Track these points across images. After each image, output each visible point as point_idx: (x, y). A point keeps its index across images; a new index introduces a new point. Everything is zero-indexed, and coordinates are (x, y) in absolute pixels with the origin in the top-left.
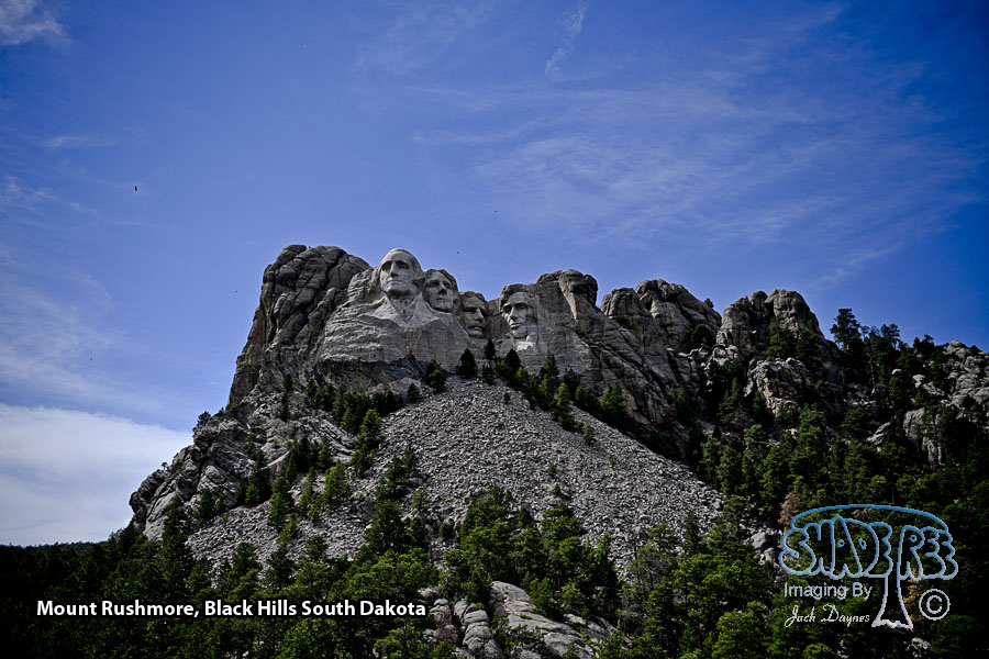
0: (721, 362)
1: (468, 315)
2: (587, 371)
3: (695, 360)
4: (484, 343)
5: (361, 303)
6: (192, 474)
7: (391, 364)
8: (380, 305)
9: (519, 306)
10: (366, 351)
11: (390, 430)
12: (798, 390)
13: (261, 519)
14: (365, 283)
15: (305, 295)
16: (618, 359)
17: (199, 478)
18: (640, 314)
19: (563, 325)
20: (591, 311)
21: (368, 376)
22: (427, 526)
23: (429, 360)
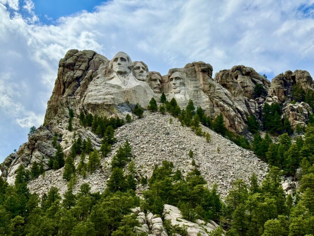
0: (270, 104)
1: (153, 83)
2: (208, 108)
3: (258, 103)
4: (161, 95)
5: (104, 77)
6: (28, 155)
7: (119, 105)
8: (113, 78)
9: (177, 78)
10: (107, 99)
11: (117, 135)
12: (306, 116)
13: (60, 175)
14: (106, 68)
15: (79, 73)
16: (221, 103)
17: (31, 157)
18: (233, 82)
19: (197, 87)
20: (210, 81)
21: (108, 110)
22: (135, 179)
23: (135, 103)
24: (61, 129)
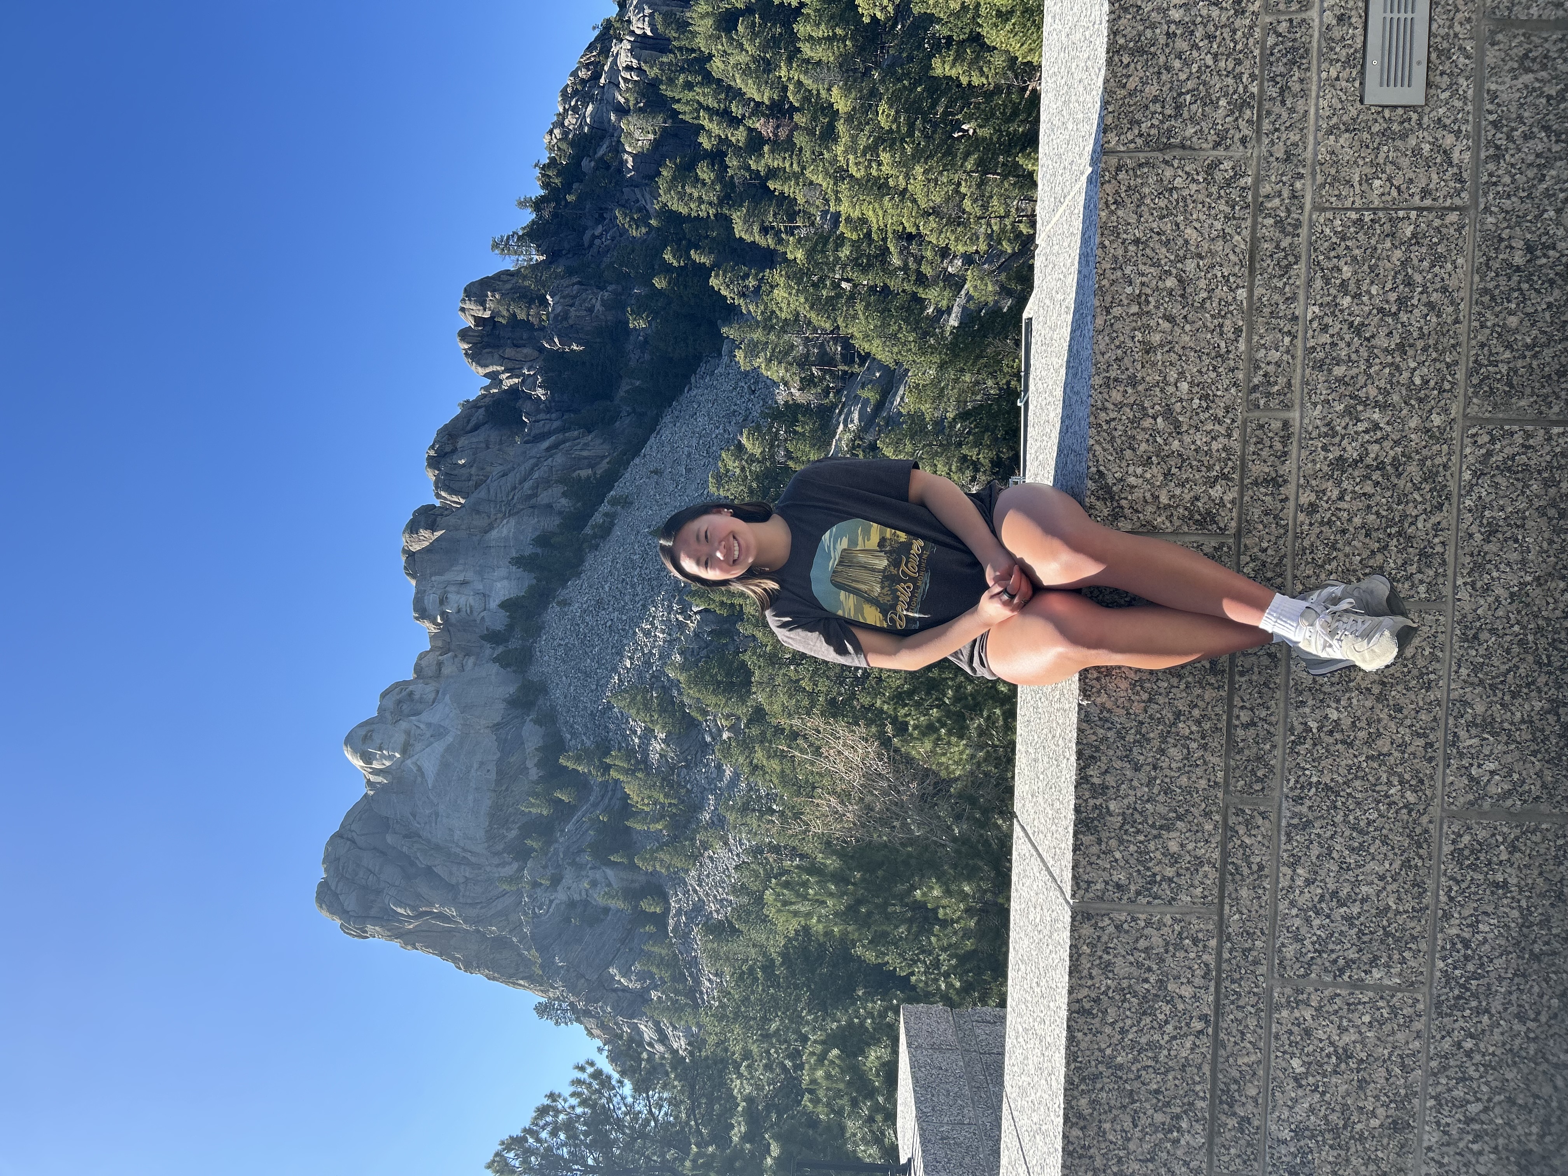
1: (446, 670)
2: (538, 522)
15: (391, 874)
23: (502, 706)
24: (553, 906)
